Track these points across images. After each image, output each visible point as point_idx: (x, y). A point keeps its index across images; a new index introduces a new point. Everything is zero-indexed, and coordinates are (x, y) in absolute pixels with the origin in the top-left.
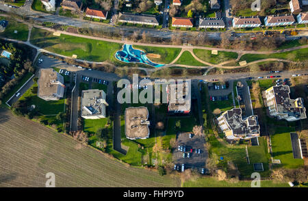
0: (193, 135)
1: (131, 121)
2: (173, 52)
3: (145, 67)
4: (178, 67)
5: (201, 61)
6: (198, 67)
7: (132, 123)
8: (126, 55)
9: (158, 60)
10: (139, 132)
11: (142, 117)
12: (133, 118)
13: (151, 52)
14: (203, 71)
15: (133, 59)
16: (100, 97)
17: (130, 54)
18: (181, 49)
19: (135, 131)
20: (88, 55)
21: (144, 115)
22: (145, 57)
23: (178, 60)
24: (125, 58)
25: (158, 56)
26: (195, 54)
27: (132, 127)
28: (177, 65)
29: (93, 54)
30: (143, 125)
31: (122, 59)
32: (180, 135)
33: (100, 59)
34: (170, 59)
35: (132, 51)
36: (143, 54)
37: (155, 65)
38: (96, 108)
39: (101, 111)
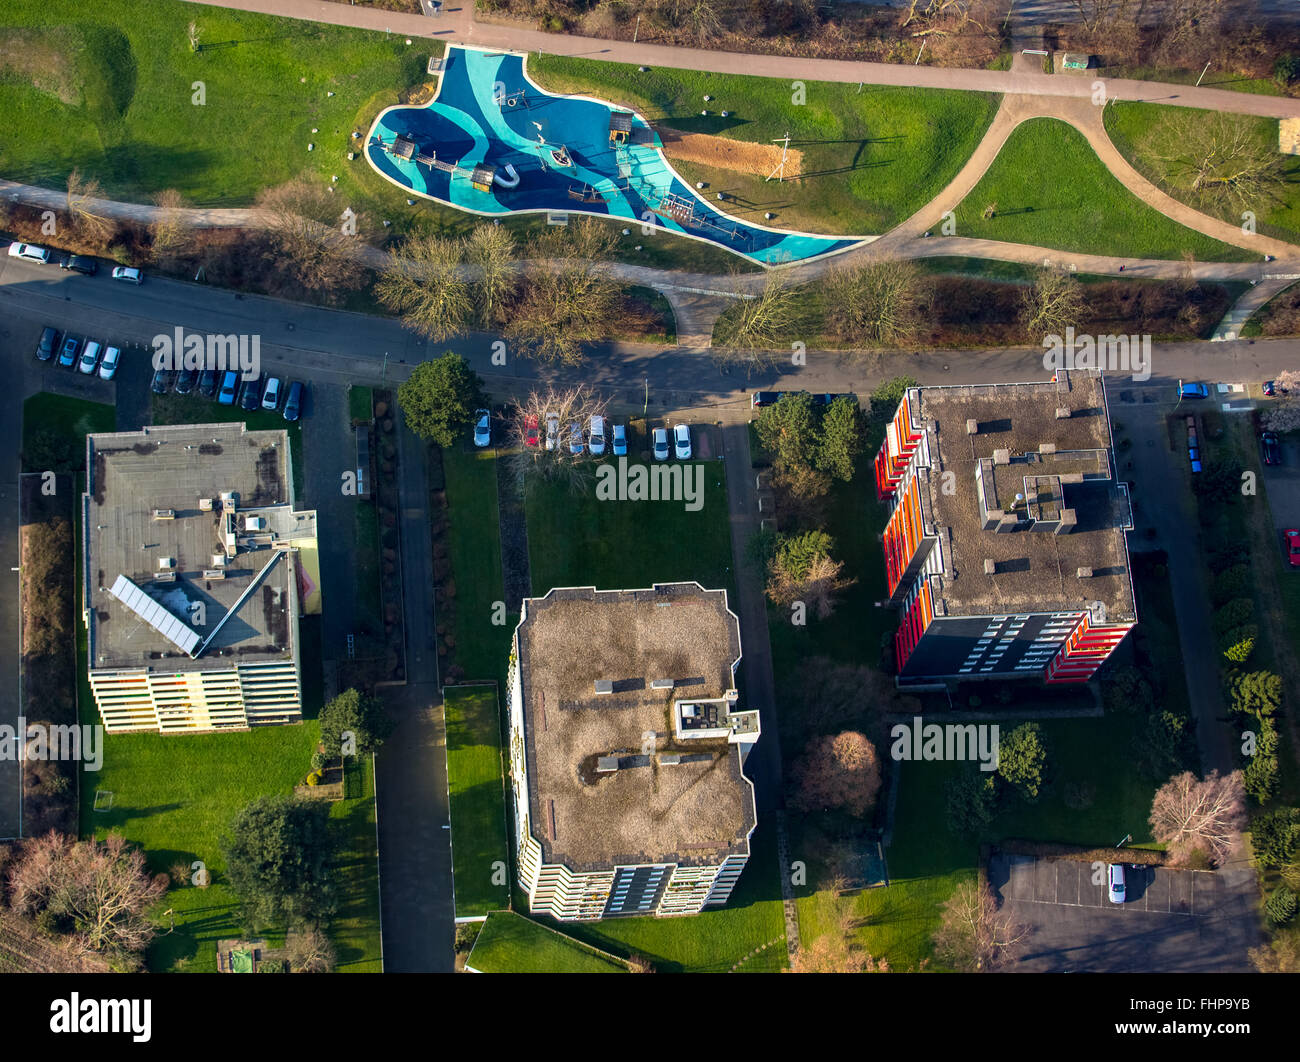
0: (1136, 881)
1: (576, 712)
2: (916, 130)
3: (657, 254)
4: (974, 264)
5: (1188, 217)
6: (1165, 271)
7: (592, 737)
8: (465, 144)
9: (776, 197)
10: (659, 817)
11: (681, 675)
12: (600, 691)
13: (712, 124)
14: (1214, 301)
15: (538, 186)
16: (268, 495)
17: (505, 133)
18: (995, 99)
19: (622, 803)
20: (95, 138)
21: (702, 664)
22: (656, 169)
23: (972, 201)
24: (461, 174)
25: (783, 162)
26: (1124, 145)
27: (589, 769)
28: (965, 248)
29: (148, 129)
30: (697, 750)
31: (439, 185)
32: (1021, 879)
33: (220, 176)
34: (891, 190)
35: (523, 108)
36: (636, 136)
37: (749, 240)
38: (232, 601)
39: (277, 624)
